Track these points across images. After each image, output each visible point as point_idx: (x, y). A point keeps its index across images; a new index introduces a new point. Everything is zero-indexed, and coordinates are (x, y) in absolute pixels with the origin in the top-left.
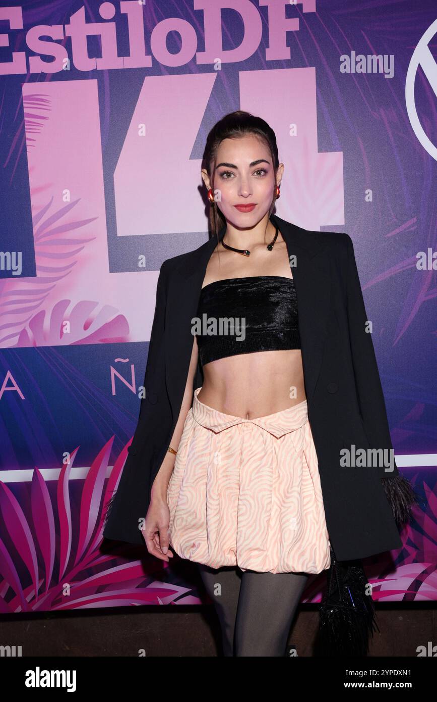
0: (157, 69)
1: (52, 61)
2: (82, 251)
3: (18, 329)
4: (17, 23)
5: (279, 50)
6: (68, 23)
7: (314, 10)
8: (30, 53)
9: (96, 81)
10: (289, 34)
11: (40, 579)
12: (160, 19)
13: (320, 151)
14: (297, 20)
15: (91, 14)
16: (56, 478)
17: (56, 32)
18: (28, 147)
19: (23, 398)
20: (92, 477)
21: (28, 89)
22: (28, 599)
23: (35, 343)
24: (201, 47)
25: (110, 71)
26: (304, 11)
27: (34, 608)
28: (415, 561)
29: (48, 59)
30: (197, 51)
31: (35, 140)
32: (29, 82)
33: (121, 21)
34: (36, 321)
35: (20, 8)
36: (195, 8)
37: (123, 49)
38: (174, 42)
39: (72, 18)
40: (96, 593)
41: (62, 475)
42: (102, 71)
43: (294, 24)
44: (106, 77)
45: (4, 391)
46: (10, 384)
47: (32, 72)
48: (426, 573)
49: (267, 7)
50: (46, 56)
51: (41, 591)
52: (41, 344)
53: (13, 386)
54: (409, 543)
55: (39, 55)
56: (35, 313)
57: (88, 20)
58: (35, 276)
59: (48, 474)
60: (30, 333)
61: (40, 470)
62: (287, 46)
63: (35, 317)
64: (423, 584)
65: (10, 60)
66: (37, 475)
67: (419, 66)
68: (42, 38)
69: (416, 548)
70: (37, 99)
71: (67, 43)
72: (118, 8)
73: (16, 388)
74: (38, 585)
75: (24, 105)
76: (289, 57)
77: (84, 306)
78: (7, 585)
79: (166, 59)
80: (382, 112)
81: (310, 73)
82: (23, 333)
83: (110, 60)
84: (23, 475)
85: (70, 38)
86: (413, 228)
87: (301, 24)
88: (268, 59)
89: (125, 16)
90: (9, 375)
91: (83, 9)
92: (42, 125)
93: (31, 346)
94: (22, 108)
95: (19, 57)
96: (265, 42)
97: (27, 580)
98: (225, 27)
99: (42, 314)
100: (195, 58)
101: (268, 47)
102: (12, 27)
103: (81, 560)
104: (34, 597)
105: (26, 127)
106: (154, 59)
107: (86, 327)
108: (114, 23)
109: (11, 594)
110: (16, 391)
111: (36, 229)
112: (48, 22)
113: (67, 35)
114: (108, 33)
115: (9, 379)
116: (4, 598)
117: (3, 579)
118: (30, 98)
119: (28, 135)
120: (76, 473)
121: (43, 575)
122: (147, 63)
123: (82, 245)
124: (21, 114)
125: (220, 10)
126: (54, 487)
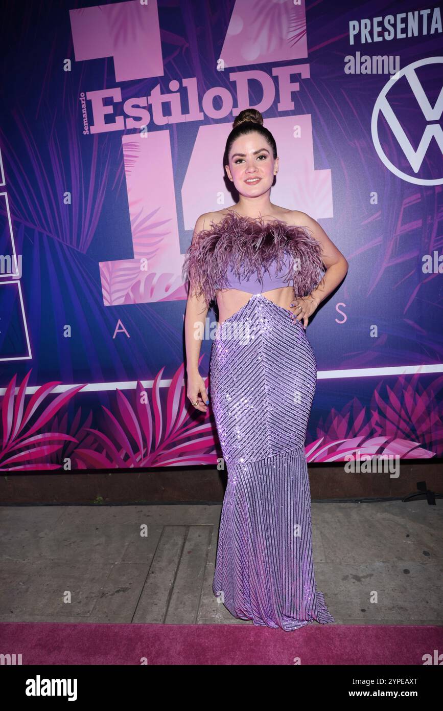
0: (207, 121)
1: (140, 120)
2: (162, 242)
3: (124, 293)
4: (118, 98)
5: (286, 104)
6: (150, 95)
7: (308, 76)
8: (126, 116)
9: (168, 131)
10: (293, 93)
11: (144, 448)
12: (208, 89)
13: (316, 169)
14: (298, 83)
15: (164, 88)
16: (151, 387)
17: (142, 101)
18: (126, 176)
19: (129, 336)
20: (173, 385)
21: (125, 139)
22: (138, 460)
23: (135, 302)
24: (235, 105)
25: (177, 124)
26: (303, 78)
27: (142, 465)
28: (380, 435)
29: (138, 119)
30: (233, 108)
31: (130, 171)
32: (126, 134)
33: (183, 91)
34: (135, 287)
35: (120, 88)
36: (231, 80)
37: (185, 109)
38: (217, 103)
39: (152, 92)
40: (179, 457)
41: (155, 384)
42: (172, 124)
43: (296, 87)
44: (175, 129)
45: (117, 333)
46: (120, 328)
47: (128, 128)
48: (387, 443)
49: (278, 76)
50: (136, 117)
51: (145, 455)
52: (139, 302)
53: (122, 329)
54: (377, 424)
55: (132, 117)
56: (134, 281)
57: (162, 93)
58: (133, 258)
59: (146, 384)
60: (132, 295)
61: (141, 382)
62: (292, 101)
63: (134, 285)
64: (386, 449)
65: (114, 121)
66: (139, 385)
67: (380, 111)
68: (133, 106)
69: (382, 427)
70: (131, 145)
71: (149, 108)
72: (181, 83)
73: (124, 330)
74: (143, 451)
75: (124, 149)
76: (293, 108)
77: (164, 276)
78: (125, 452)
79: (213, 114)
80: (356, 141)
81: (307, 118)
82: (127, 295)
83: (177, 117)
84: (131, 385)
85: (151, 104)
86: (378, 219)
87: (301, 86)
88: (279, 110)
89: (186, 88)
90: (119, 322)
91: (159, 85)
92: (135, 161)
93: (133, 303)
94: (122, 151)
95: (119, 119)
96: (277, 99)
97: (136, 449)
98: (251, 92)
99: (139, 282)
100: (231, 113)
101: (279, 102)
102: (115, 101)
103: (169, 436)
104: (141, 459)
105: (125, 163)
106: (205, 115)
107: (167, 290)
108: (179, 93)
109: (127, 457)
110: (124, 332)
111: (133, 228)
112: (137, 95)
113: (149, 103)
114: (175, 100)
115: (120, 325)
116: (124, 459)
117: (121, 448)
118: (127, 144)
119: (126, 168)
120: (163, 383)
121: (145, 446)
122: (201, 117)
123: (162, 237)
124: (122, 155)
125: (247, 81)
126: (150, 392)
